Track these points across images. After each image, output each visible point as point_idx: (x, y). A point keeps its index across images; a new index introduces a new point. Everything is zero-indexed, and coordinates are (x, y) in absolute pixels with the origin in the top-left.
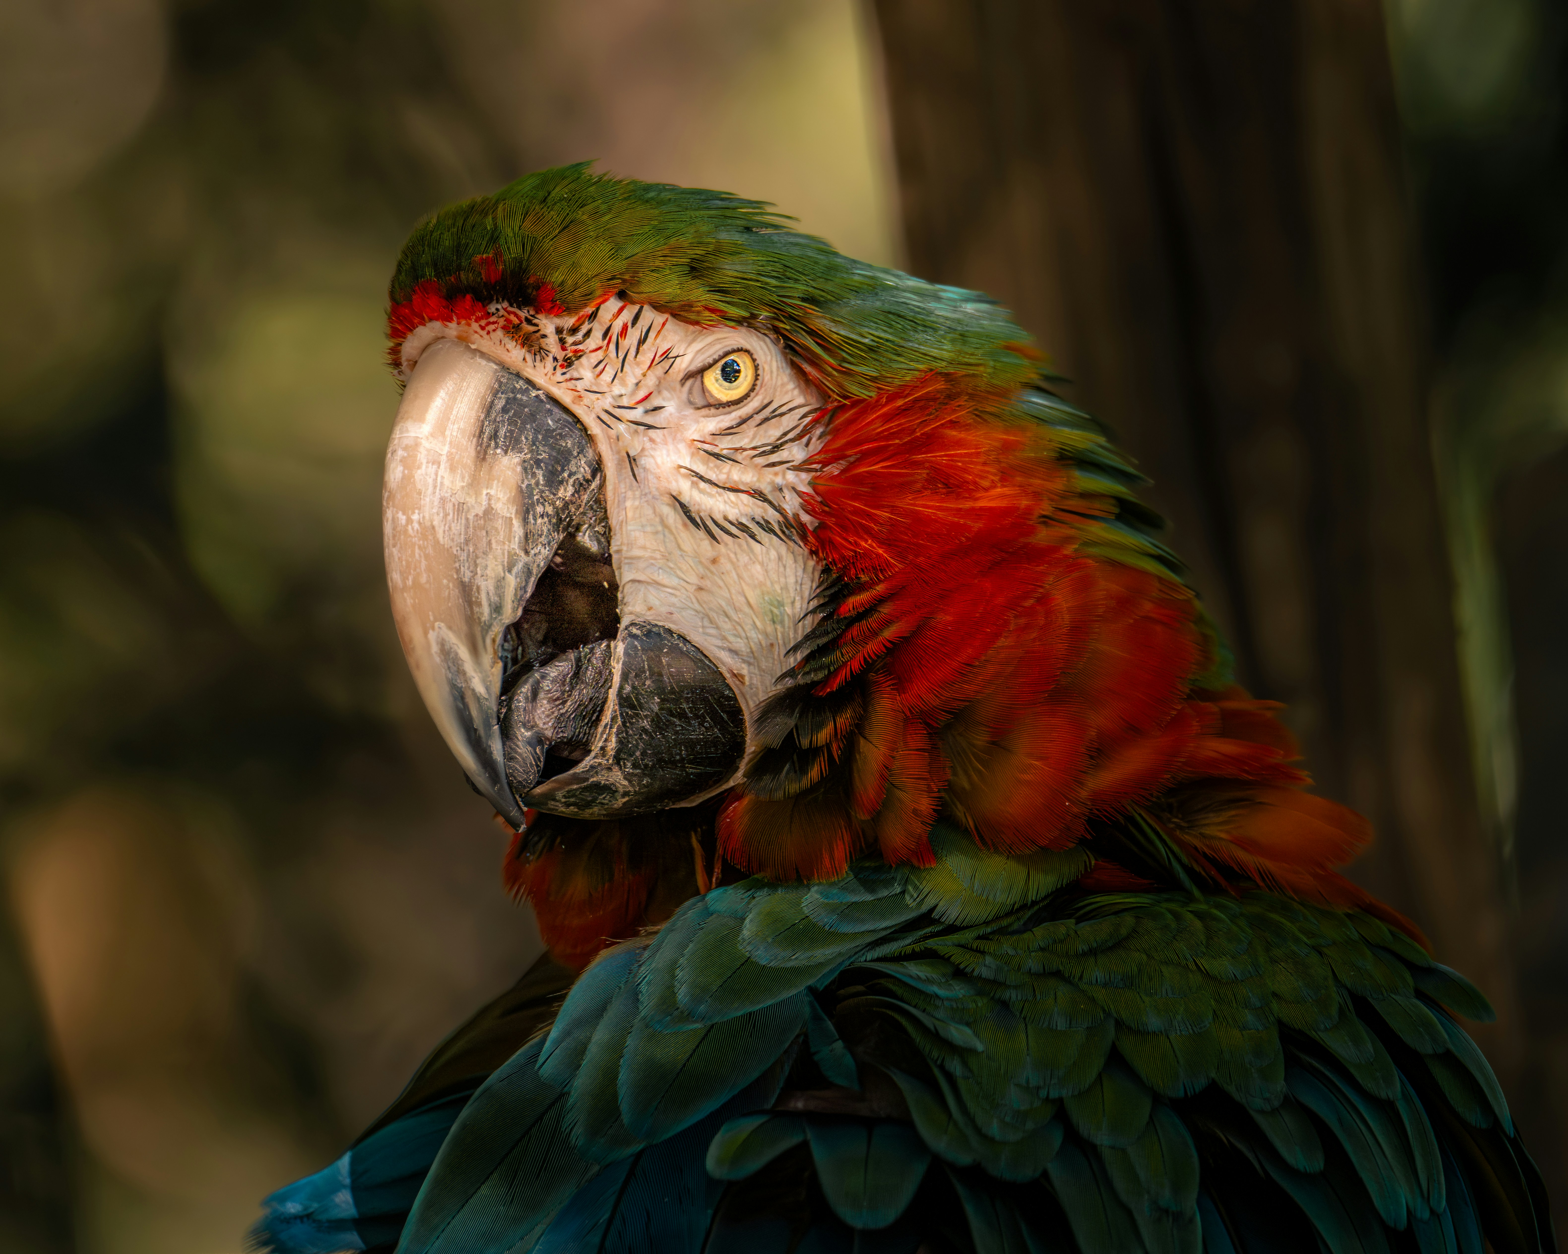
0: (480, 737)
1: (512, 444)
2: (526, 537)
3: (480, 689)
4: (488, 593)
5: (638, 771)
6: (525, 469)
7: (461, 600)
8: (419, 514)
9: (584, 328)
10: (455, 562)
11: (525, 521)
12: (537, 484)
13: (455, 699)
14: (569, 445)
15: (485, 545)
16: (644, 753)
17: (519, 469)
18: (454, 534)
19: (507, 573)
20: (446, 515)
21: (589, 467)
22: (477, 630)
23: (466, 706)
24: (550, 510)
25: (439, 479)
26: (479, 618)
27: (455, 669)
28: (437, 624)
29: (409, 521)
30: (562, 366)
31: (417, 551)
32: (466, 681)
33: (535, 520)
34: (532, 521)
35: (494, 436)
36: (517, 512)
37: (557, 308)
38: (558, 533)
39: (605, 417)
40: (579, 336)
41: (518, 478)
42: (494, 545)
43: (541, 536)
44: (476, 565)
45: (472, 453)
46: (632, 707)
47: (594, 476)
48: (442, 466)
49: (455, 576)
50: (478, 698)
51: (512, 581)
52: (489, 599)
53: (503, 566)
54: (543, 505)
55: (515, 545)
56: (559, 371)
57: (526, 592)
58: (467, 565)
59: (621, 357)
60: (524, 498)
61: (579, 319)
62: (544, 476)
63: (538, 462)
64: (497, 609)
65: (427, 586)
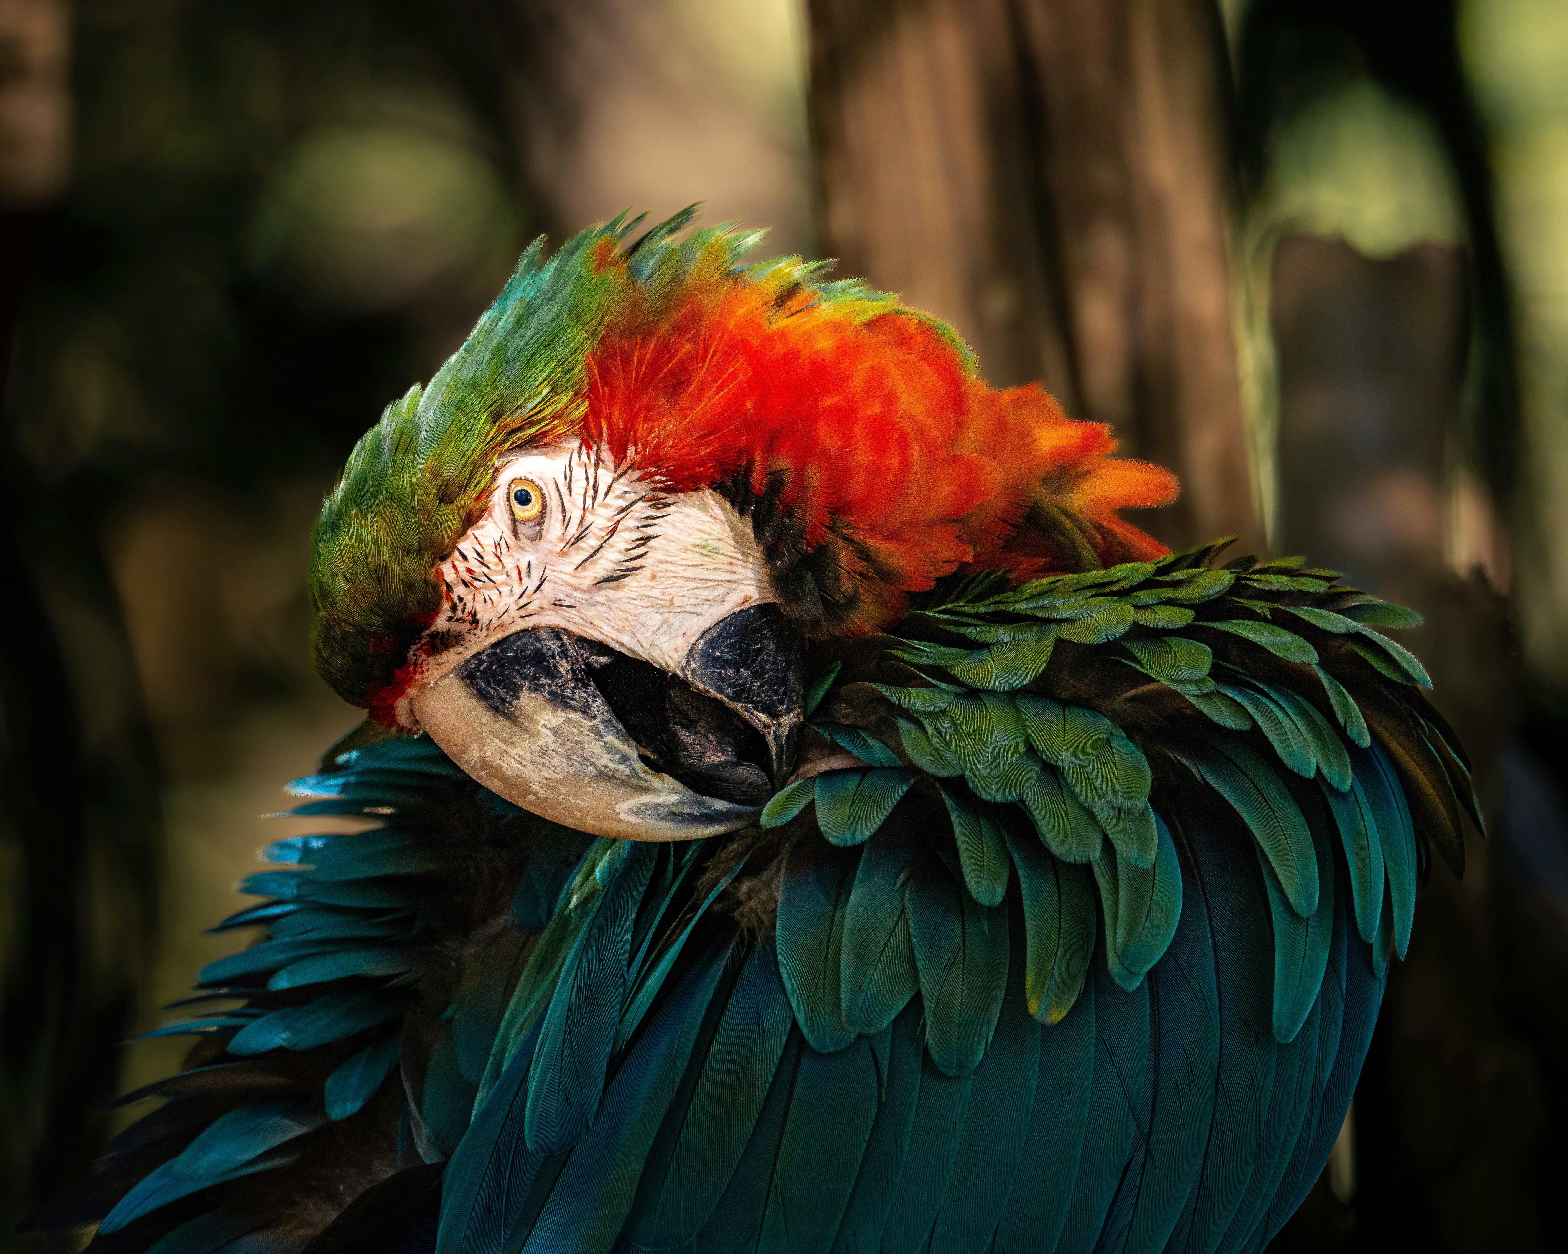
0: (707, 814)
1: (515, 690)
2: (584, 712)
3: (675, 798)
4: (611, 760)
5: (786, 701)
6: (536, 690)
7: (608, 784)
8: (534, 784)
9: (456, 599)
10: (579, 775)
11: (572, 708)
12: (550, 686)
13: (672, 820)
14: (532, 648)
15: (576, 747)
16: (776, 692)
17: (534, 695)
18: (559, 765)
19: (603, 740)
20: (543, 765)
21: (553, 640)
22: (633, 781)
23: (682, 814)
24: (571, 685)
25: (516, 757)
26: (626, 776)
27: (653, 810)
28: (617, 810)
29: (535, 793)
30: (476, 628)
31: (559, 799)
32: (664, 806)
33: (573, 699)
34: (574, 702)
35: (503, 701)
36: (563, 711)
37: (433, 611)
38: (590, 686)
39: (523, 613)
40: (460, 606)
41: (540, 697)
42: (580, 740)
43: (587, 701)
44: (587, 760)
45: (508, 723)
46: (743, 691)
47: (561, 639)
48: (509, 750)
49: (589, 780)
50: (680, 803)
51: (610, 738)
52: (615, 762)
53: (597, 739)
54: (566, 688)
55: (586, 724)
56: (478, 632)
57: (621, 731)
58: (585, 767)
59: (486, 580)
60: (554, 701)
61: (447, 598)
62: (546, 678)
63: (535, 678)
64: (624, 759)
65: (587, 803)
